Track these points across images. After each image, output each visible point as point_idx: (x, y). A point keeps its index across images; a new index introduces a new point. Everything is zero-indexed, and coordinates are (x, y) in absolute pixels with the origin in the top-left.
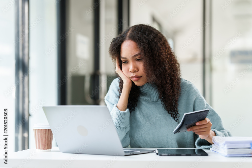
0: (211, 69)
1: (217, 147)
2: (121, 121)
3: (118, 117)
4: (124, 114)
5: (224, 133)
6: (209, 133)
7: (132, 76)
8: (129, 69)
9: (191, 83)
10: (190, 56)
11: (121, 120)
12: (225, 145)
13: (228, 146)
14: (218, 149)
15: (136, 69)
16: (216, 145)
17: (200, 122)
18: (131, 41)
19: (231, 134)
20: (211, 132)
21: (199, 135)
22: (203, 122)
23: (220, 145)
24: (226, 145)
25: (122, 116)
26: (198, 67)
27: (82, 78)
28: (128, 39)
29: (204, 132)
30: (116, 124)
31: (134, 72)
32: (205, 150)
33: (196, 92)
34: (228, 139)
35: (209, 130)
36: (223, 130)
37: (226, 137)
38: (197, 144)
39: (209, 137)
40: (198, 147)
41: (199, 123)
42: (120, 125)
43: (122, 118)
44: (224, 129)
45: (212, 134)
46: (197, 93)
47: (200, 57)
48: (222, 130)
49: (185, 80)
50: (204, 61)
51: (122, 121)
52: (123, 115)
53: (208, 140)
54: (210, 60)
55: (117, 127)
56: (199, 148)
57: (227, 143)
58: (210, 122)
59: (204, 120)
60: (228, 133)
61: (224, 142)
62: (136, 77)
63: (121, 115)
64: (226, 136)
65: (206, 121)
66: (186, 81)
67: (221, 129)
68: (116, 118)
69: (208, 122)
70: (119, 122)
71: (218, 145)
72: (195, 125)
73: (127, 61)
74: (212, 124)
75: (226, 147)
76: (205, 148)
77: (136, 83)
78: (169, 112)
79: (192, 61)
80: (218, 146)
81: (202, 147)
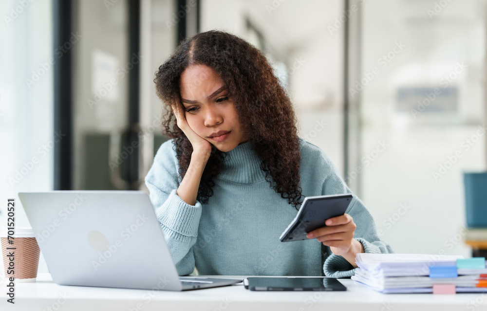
0: (360, 124)
1: (365, 274)
2: (185, 225)
3: (180, 216)
4: (193, 212)
5: (379, 246)
6: (350, 243)
7: (213, 134)
8: (203, 121)
9: (318, 149)
10: (319, 98)
11: (186, 223)
12: (379, 269)
13: (385, 272)
14: (366, 279)
15: (218, 120)
16: (363, 270)
17: (334, 219)
18: (200, 65)
19: (392, 248)
20: (355, 242)
21: (332, 249)
22: (340, 221)
23: (369, 269)
24: (382, 271)
25: (189, 215)
26: (335, 119)
27: (105, 139)
28: (194, 63)
29: (341, 242)
30: (175, 228)
31: (216, 125)
32: (341, 281)
33: (327, 167)
34: (388, 258)
35: (350, 238)
36: (378, 242)
37: (383, 254)
38: (326, 268)
39: (350, 251)
40: (328, 275)
41: (333, 221)
42: (183, 232)
43: (188, 219)
44: (380, 239)
45: (356, 247)
46: (329, 168)
47: (338, 99)
48: (375, 242)
49: (307, 142)
50: (346, 107)
51: (188, 224)
52: (190, 213)
53: (349, 259)
54: (358, 105)
55: (176, 236)
56: (330, 277)
57: (383, 265)
58: (353, 222)
59: (342, 216)
60: (388, 247)
61: (378, 264)
62: (220, 134)
63: (188, 212)
64: (382, 251)
65: (346, 219)
66: (310, 146)
67: (373, 239)
68: (177, 216)
69: (349, 221)
70: (182, 225)
71: (367, 270)
72: (323, 226)
73: (198, 106)
74: (355, 225)
75: (381, 274)
76: (342, 276)
77: (220, 146)
78: (284, 196)
79: (324, 107)
80: (366, 272)
81: (336, 275)
